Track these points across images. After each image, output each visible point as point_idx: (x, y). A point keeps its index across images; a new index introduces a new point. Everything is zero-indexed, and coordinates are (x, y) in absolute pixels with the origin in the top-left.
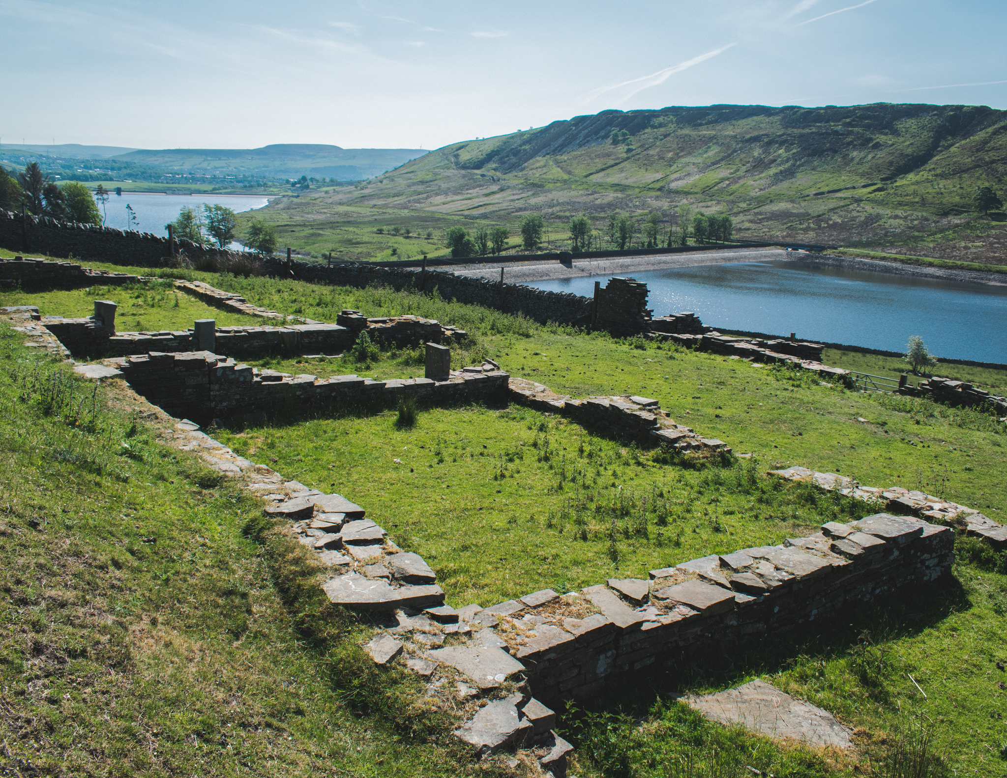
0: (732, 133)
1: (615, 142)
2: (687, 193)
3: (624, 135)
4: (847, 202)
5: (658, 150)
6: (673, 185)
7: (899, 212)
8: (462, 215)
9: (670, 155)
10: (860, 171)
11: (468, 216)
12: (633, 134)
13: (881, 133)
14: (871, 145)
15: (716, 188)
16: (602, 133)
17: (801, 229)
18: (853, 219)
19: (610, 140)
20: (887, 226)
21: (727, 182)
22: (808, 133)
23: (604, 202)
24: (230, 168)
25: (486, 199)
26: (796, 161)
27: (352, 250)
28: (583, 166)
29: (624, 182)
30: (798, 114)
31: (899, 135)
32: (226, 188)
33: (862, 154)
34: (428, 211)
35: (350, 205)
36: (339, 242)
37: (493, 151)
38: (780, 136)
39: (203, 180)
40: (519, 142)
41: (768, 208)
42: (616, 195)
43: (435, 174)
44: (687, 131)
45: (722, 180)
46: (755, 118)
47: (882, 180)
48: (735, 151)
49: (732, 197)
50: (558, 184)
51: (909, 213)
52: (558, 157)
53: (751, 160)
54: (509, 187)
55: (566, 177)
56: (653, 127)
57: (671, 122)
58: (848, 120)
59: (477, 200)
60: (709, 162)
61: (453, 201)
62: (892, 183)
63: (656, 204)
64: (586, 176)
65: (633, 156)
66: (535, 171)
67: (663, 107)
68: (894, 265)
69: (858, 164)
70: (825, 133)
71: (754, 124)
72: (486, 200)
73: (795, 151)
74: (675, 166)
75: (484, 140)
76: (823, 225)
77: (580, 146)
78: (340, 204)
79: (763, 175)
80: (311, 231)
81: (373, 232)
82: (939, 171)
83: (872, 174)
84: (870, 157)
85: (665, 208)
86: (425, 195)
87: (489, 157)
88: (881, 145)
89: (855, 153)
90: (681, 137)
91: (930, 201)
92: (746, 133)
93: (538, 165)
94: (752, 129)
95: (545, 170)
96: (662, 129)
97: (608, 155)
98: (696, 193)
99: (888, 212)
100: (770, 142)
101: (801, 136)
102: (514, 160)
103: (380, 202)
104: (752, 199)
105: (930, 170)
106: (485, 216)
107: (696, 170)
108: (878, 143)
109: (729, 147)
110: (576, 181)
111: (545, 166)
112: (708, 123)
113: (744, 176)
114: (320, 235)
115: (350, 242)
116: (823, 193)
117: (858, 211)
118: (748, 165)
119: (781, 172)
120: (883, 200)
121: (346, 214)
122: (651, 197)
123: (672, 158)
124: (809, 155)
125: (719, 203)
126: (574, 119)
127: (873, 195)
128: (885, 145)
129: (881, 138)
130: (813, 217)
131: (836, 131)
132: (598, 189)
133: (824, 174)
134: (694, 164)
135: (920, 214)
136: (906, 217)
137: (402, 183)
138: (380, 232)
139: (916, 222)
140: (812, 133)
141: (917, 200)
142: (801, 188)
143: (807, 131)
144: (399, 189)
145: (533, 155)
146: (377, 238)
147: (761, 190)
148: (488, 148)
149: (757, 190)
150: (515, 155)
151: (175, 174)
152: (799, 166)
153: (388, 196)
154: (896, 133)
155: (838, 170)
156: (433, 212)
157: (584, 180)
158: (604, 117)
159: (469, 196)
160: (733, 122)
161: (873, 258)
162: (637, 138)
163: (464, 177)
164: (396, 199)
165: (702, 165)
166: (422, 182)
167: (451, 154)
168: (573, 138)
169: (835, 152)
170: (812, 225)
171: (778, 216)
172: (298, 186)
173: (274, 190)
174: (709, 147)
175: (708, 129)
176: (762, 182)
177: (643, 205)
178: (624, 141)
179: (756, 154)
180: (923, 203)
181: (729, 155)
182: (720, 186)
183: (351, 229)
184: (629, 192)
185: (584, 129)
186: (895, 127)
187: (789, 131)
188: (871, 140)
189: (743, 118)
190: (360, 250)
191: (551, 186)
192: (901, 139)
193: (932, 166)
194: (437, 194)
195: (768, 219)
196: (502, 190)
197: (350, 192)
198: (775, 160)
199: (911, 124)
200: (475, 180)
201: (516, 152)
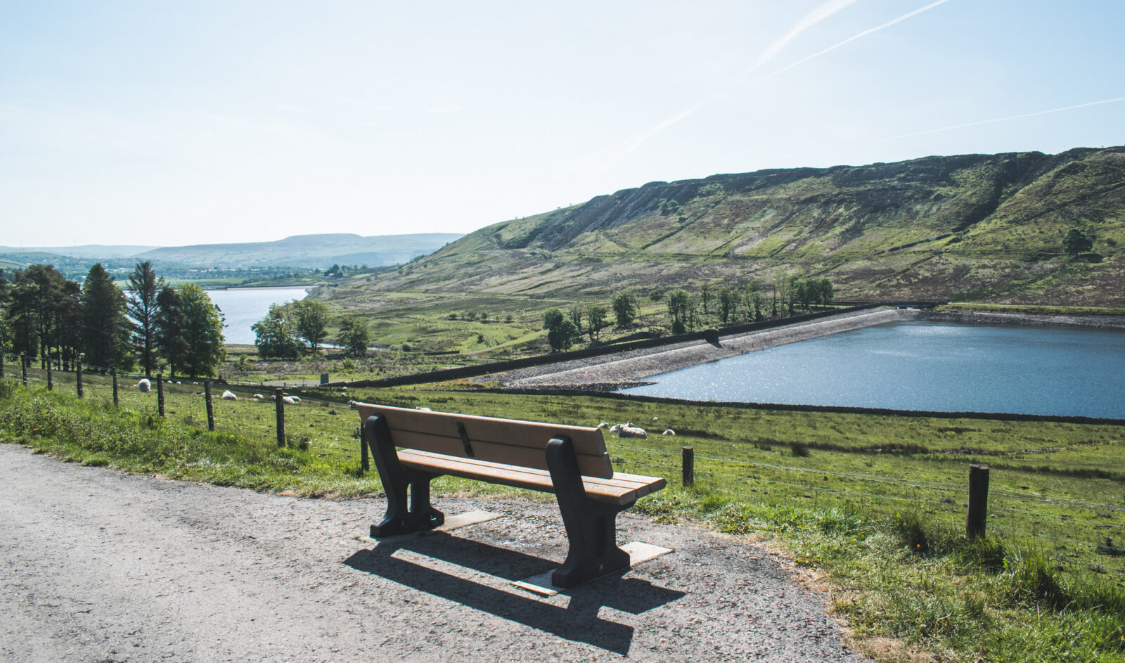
0: (784, 196)
1: (665, 213)
2: (755, 258)
3: (673, 205)
4: (927, 255)
5: (711, 217)
6: (738, 251)
7: (985, 261)
8: (525, 295)
9: (726, 221)
10: (929, 223)
11: (534, 295)
12: (682, 204)
13: (939, 185)
14: (932, 197)
15: (784, 251)
16: (650, 205)
17: (892, 286)
18: (942, 272)
19: (659, 211)
20: (980, 276)
21: (794, 244)
22: (865, 191)
23: (671, 272)
24: (252, 261)
25: (544, 277)
26: (859, 218)
27: (431, 339)
28: (637, 238)
29: (685, 251)
30: (850, 172)
31: (958, 186)
32: (256, 281)
33: (926, 207)
34: (488, 293)
35: (400, 291)
36: (414, 331)
37: (536, 229)
38: (837, 195)
39: (229, 274)
40: (561, 218)
41: (846, 267)
42: (680, 265)
43: (482, 255)
44: (737, 197)
45: (789, 242)
46: (805, 180)
47: (954, 230)
48: (792, 213)
49: (803, 259)
50: (616, 258)
51: (996, 261)
52: (608, 231)
53: (812, 220)
54: (564, 264)
55: (622, 250)
56: (702, 195)
57: (719, 189)
58: (902, 175)
59: (535, 278)
60: (768, 225)
61: (510, 281)
62: (964, 233)
63: (727, 271)
64: (644, 248)
65: (687, 225)
66: (587, 246)
67: (708, 176)
68: (1018, 316)
69: (924, 217)
70: (883, 189)
71: (805, 185)
72: (546, 278)
73: (855, 209)
74: (734, 232)
75: (524, 219)
76: (914, 280)
77: (629, 218)
78: (388, 291)
79: (829, 235)
80: (377, 321)
81: (446, 319)
82: (1011, 218)
83: (941, 226)
84: (934, 209)
85: (738, 274)
86: (478, 277)
87: (533, 235)
88: (943, 197)
89: (918, 207)
90: (732, 203)
91: (1014, 248)
92: (799, 194)
93: (589, 240)
94: (806, 190)
95: (598, 244)
96: (711, 197)
97: (661, 226)
98: (764, 257)
99: (973, 262)
100: (827, 203)
101: (858, 194)
102: (559, 237)
103: (432, 287)
104: (825, 259)
105: (1001, 218)
106: (550, 295)
107: (757, 234)
108: (939, 195)
109: (785, 210)
110: (634, 254)
111: (596, 241)
112: (758, 188)
113: (810, 238)
114: (388, 325)
115: (424, 331)
116: (897, 249)
117: (943, 264)
118: (811, 226)
119: (847, 230)
120: (964, 252)
121: (401, 301)
122: (718, 265)
123: (728, 225)
124: (872, 212)
125: (792, 265)
126: (618, 193)
127: (951, 246)
128: (948, 197)
129: (942, 190)
130: (899, 273)
131: (894, 187)
132: (660, 260)
133: (892, 230)
134: (753, 229)
135: (1008, 262)
136: (994, 267)
137: (449, 267)
138: (453, 318)
139: (1007, 270)
140: (869, 190)
141: (999, 248)
142: (873, 244)
143: (862, 188)
144: (447, 272)
145: (580, 230)
146: (452, 325)
147: (832, 249)
148: (531, 227)
149: (828, 250)
150: (559, 232)
151: (200, 269)
152: (864, 223)
153: (438, 280)
154: (954, 184)
155: (906, 224)
156: (494, 294)
157: (642, 252)
158: (649, 190)
159: (524, 275)
160: (784, 185)
161: (992, 310)
162: (688, 207)
163: (513, 256)
164: (447, 282)
165: (762, 230)
166: (470, 264)
167: (492, 235)
168: (620, 211)
169: (897, 207)
170: (901, 281)
171: (862, 274)
172: (332, 274)
173: (307, 280)
174: (765, 211)
175: (758, 194)
176: (831, 242)
177: (714, 273)
178: (675, 211)
179: (815, 214)
180: (1007, 250)
181: (788, 218)
182: (788, 248)
183: (419, 316)
184: (693, 261)
185: (630, 201)
186: (953, 178)
187: (845, 190)
188: (931, 193)
189: (793, 181)
190: (440, 339)
191: (608, 260)
192: (962, 190)
193: (1002, 214)
194: (491, 276)
195: (854, 278)
196: (557, 267)
197: (395, 278)
198: (837, 220)
199: (967, 173)
200: (527, 259)
201: (560, 229)
